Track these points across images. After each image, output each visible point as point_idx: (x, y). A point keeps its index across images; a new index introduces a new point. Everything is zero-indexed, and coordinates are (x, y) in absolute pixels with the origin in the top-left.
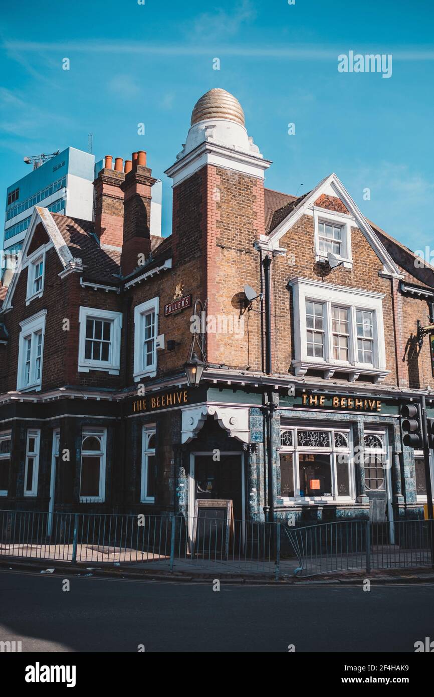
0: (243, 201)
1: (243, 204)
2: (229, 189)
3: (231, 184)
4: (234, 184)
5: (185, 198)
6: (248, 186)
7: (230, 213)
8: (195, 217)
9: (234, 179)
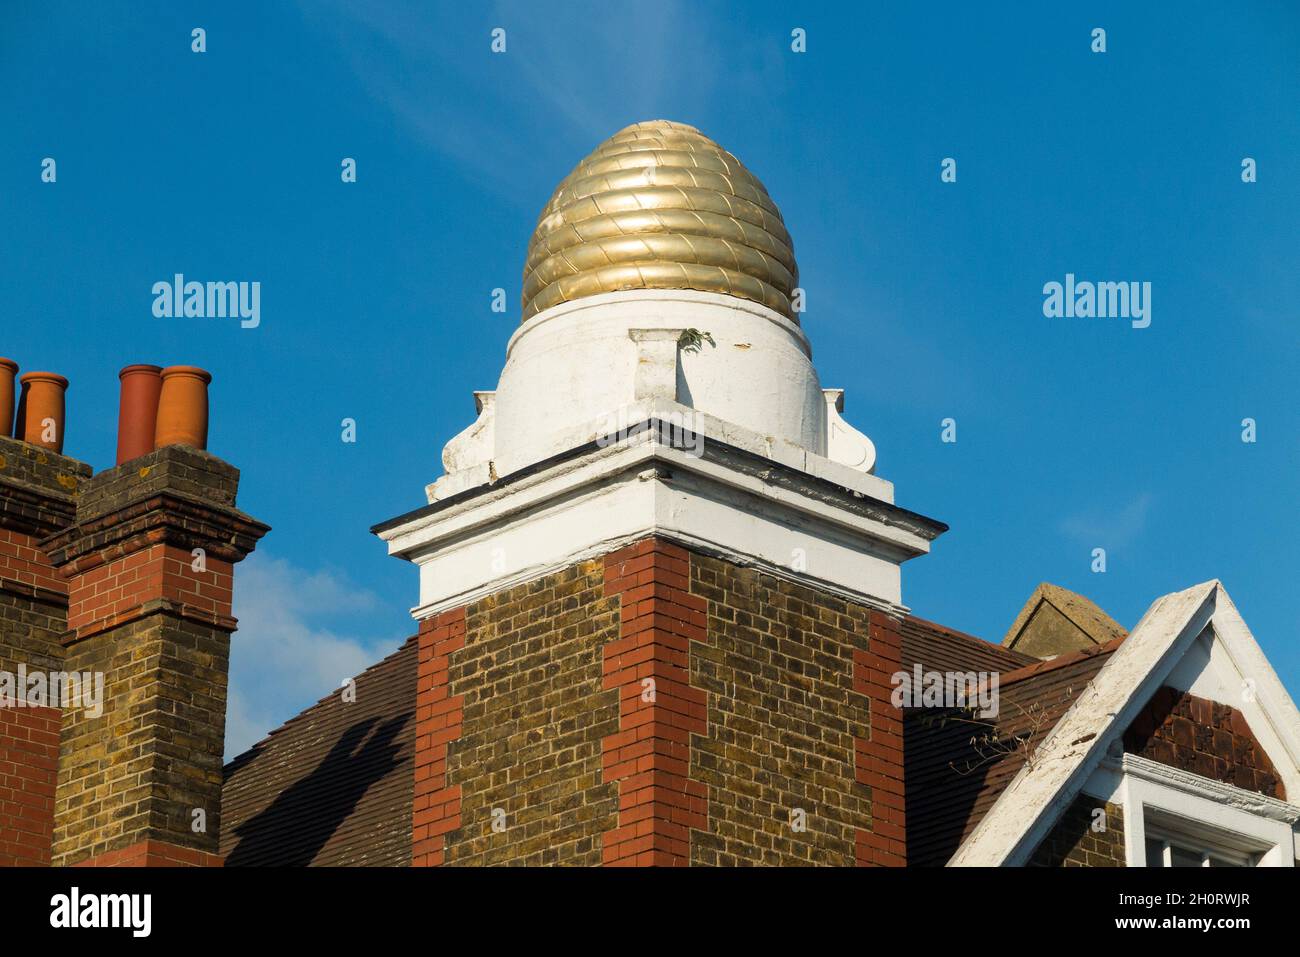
0: (813, 731)
1: (809, 746)
2: (747, 666)
3: (755, 636)
4: (771, 643)
5: (501, 688)
6: (830, 648)
7: (754, 791)
8: (575, 801)
9: (770, 613)
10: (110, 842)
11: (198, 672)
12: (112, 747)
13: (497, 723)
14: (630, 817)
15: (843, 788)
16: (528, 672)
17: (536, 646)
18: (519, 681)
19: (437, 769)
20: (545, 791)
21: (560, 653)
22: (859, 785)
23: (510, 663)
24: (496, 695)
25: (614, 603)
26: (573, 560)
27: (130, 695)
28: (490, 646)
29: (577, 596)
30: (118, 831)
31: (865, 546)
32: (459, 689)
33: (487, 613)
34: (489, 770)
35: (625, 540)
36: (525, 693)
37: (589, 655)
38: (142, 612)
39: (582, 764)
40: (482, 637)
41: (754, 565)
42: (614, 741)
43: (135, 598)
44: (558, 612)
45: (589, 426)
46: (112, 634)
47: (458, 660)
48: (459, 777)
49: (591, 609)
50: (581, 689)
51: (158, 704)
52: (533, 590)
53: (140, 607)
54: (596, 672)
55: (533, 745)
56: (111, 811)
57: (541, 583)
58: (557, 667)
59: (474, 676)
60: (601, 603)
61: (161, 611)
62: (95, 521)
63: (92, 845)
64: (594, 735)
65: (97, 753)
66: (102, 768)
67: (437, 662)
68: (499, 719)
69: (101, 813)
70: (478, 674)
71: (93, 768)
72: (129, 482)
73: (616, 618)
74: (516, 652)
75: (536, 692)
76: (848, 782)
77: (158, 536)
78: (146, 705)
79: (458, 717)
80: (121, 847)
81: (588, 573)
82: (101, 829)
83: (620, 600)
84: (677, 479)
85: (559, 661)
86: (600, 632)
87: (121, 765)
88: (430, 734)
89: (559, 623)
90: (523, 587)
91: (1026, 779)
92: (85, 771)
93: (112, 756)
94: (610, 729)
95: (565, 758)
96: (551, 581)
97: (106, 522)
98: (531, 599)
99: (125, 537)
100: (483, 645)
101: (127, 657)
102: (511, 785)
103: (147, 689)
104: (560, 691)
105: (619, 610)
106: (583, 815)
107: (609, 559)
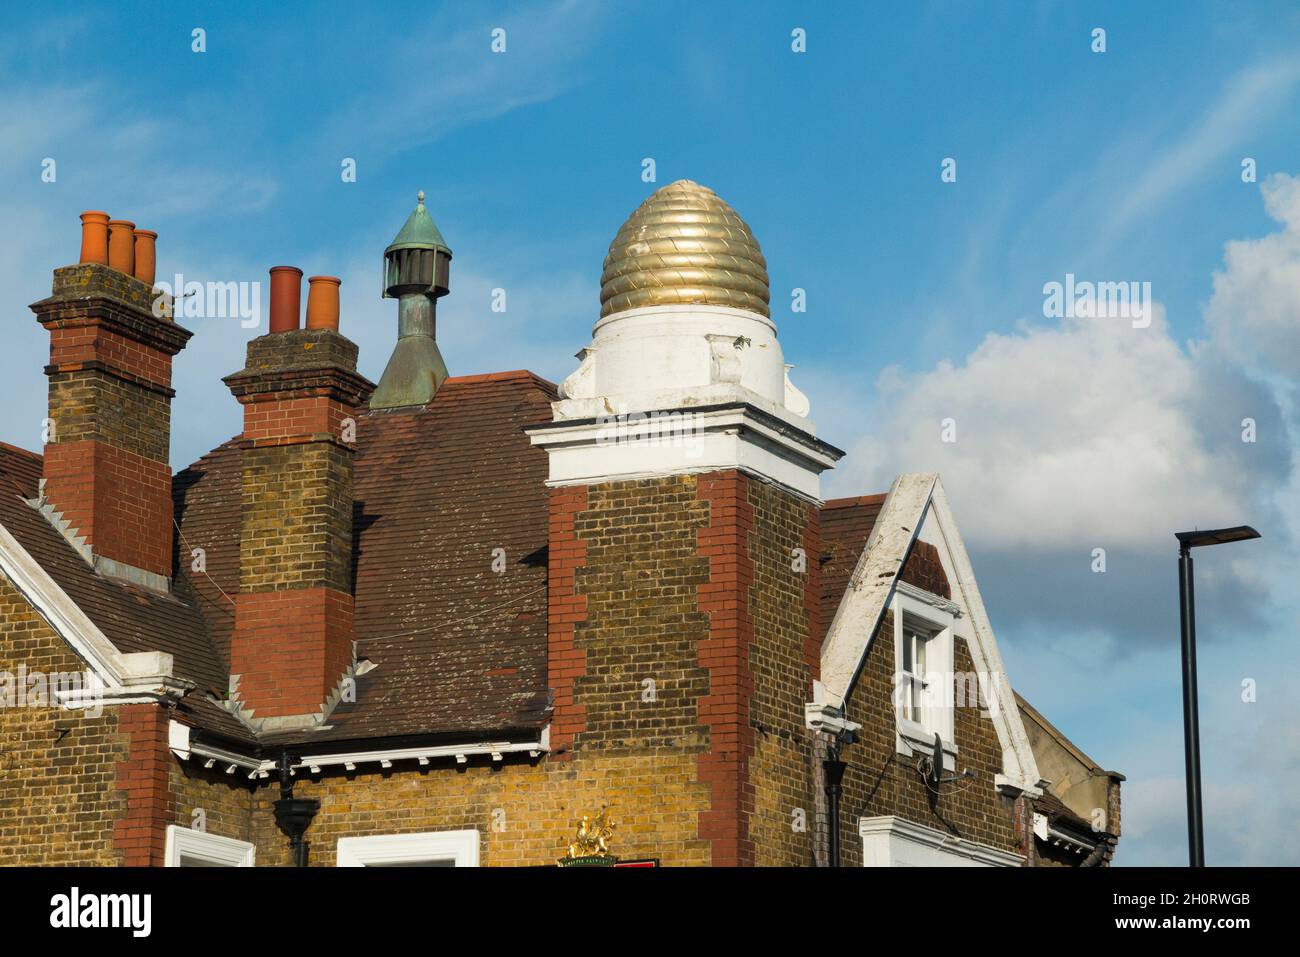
10: (290, 584)
11: (342, 480)
12: (288, 523)
13: (614, 562)
14: (719, 634)
15: (799, 612)
16: (638, 534)
17: (645, 520)
18: (632, 539)
19: (566, 582)
20: (653, 609)
21: (663, 528)
22: (805, 610)
23: (624, 527)
24: (613, 544)
25: (706, 504)
26: (674, 473)
27: (302, 491)
28: (608, 514)
29: (676, 495)
30: (297, 577)
31: (808, 465)
32: (583, 535)
33: (605, 492)
34: (609, 589)
35: (715, 469)
36: (637, 547)
37: (686, 533)
38: (312, 439)
39: (681, 598)
40: (601, 507)
41: (770, 483)
42: (708, 588)
43: (304, 429)
44: (662, 502)
45: (683, 392)
46: (285, 448)
47: (582, 517)
48: (584, 590)
49: (687, 506)
50: (680, 552)
51: (327, 501)
52: (641, 484)
53: (311, 436)
54: (691, 544)
55: (642, 580)
56: (290, 564)
57: (647, 482)
58: (661, 536)
59: (595, 529)
60: (695, 503)
61: (328, 441)
62: (276, 374)
63: (276, 583)
64: (691, 581)
65: (274, 524)
66: (280, 534)
67: (563, 516)
68: (616, 560)
69: (281, 563)
70: (598, 529)
71: (272, 533)
72: (294, 350)
73: (706, 514)
74: (628, 521)
75: (646, 548)
76: (801, 608)
77: (325, 393)
78: (318, 500)
79: (584, 553)
80: (300, 588)
81: (685, 483)
82: (283, 574)
83: (710, 503)
84: (747, 436)
85: (662, 532)
86: (694, 520)
87: (298, 535)
88: (562, 560)
89: (661, 509)
90: (633, 482)
91: (854, 597)
92: (266, 534)
93: (289, 528)
94: (704, 580)
95: (667, 592)
96: (656, 482)
97: (284, 377)
98: (640, 490)
99: (298, 389)
100: (601, 512)
101: (299, 466)
102: (625, 602)
103: (318, 490)
104: (664, 551)
105: (709, 509)
106: (683, 627)
107: (701, 477)
